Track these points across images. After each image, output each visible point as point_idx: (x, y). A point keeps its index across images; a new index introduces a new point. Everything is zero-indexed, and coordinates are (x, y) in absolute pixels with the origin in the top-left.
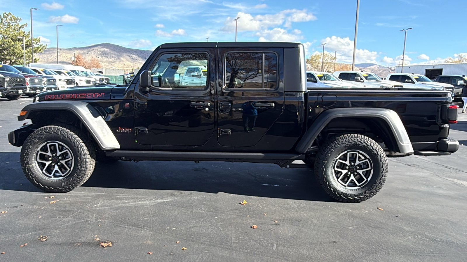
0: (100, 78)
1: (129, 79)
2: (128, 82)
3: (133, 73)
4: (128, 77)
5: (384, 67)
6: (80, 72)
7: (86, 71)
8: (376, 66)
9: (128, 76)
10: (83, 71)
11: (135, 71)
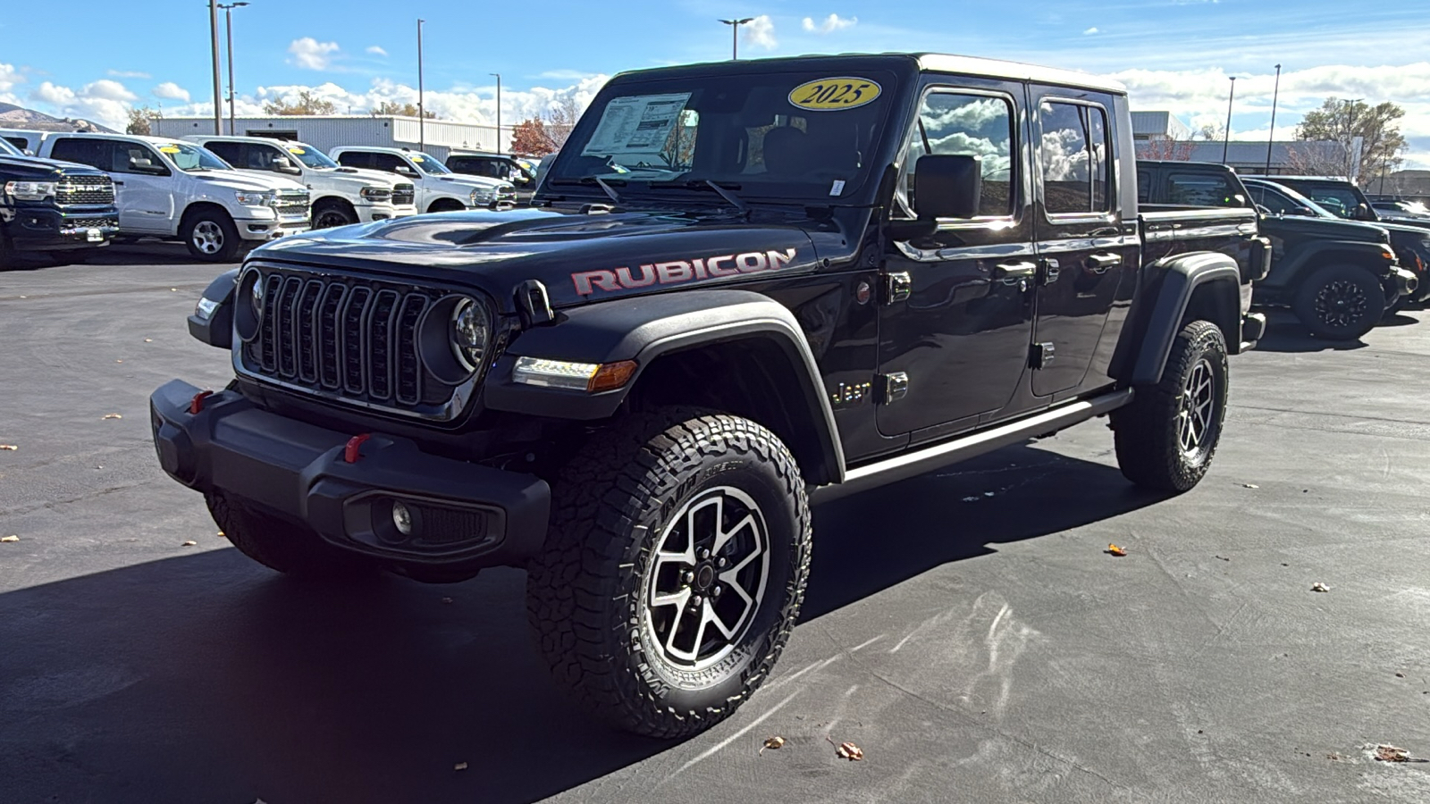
5: (48, 117)
8: (19, 112)
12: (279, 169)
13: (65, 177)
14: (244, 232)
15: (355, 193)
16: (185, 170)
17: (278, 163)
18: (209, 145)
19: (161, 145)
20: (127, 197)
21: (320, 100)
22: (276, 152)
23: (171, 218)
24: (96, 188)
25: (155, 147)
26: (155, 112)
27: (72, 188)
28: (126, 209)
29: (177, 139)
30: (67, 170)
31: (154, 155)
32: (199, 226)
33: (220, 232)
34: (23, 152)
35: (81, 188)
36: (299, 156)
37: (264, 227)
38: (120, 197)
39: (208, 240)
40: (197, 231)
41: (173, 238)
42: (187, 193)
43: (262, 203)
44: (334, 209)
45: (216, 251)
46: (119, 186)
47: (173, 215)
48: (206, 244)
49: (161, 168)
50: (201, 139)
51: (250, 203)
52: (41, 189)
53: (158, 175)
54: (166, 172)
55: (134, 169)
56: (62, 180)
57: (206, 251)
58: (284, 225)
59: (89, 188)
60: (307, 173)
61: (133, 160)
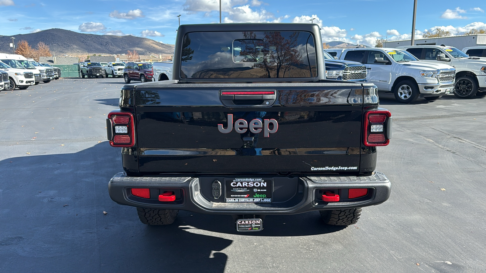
0: (47, 69)
1: (86, 68)
2: (85, 72)
3: (89, 61)
4: (84, 66)
5: (352, 45)
6: (16, 62)
7: (27, 61)
8: (344, 44)
9: (85, 64)
10: (23, 61)
11: (91, 59)
12: (440, 59)
13: (347, 68)
14: (422, 90)
15: (478, 69)
16: (398, 62)
17: (440, 56)
18: (408, 50)
19: (389, 51)
20: (372, 74)
21: (445, 31)
22: (439, 51)
23: (389, 84)
24: (359, 72)
25: (386, 52)
26: (385, 40)
27: (349, 72)
28: (371, 80)
29: (395, 48)
30: (349, 65)
31: (385, 56)
32: (401, 87)
33: (411, 90)
34: (334, 57)
35: (353, 72)
36: (450, 52)
37: (432, 88)
38: (369, 74)
39: (405, 93)
40: (400, 89)
41: (389, 92)
42: (398, 72)
43: (432, 76)
44: (465, 77)
45: (408, 98)
46: (369, 70)
47: (390, 83)
48: (403, 95)
49: (388, 61)
50: (405, 47)
51: (426, 76)
52: (337, 73)
53: (386, 64)
54: (389, 63)
55: (376, 62)
56: (346, 69)
57: (403, 98)
58: (442, 87)
59: (356, 72)
60: (453, 61)
61: (376, 59)
